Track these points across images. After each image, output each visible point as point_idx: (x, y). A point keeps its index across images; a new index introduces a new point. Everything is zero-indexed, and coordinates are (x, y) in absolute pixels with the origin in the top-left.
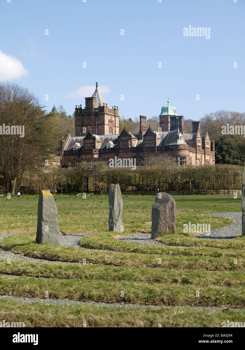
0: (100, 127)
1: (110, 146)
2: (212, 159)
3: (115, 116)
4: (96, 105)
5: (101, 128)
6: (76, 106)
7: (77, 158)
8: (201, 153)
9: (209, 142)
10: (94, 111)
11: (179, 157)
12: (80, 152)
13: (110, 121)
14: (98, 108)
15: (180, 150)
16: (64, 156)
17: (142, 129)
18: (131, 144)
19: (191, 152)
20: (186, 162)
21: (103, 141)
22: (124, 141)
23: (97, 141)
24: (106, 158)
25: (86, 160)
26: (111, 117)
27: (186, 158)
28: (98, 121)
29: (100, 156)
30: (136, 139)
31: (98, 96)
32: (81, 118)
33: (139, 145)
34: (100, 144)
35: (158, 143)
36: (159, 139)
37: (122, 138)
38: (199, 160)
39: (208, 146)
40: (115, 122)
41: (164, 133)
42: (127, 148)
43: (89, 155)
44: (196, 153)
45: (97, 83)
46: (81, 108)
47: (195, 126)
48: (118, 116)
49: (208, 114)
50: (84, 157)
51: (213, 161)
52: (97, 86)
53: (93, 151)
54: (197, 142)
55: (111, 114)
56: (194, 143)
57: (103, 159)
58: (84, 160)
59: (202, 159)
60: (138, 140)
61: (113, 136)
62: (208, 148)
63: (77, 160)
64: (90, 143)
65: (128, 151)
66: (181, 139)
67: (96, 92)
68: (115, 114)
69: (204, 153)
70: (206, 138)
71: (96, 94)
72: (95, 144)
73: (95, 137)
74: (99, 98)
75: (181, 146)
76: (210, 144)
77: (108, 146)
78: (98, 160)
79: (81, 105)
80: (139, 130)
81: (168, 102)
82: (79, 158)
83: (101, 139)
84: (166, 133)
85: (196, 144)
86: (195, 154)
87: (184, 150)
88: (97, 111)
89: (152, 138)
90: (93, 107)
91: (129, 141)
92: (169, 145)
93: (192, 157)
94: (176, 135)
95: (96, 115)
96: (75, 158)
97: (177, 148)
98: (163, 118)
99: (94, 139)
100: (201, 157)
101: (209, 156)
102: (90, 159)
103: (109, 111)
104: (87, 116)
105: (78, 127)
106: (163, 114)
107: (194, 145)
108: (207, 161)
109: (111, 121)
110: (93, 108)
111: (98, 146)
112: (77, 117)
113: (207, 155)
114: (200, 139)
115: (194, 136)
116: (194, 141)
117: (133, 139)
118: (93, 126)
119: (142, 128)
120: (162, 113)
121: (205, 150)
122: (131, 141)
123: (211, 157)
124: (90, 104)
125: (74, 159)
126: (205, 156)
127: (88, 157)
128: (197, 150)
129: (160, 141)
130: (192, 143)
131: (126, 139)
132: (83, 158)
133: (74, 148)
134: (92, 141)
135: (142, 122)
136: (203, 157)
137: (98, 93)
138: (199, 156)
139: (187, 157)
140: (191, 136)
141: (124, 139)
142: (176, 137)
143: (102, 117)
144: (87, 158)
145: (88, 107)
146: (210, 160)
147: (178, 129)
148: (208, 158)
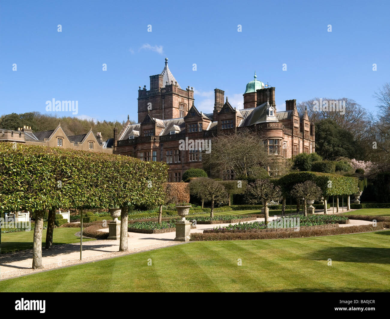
0: (167, 110)
1: (174, 132)
2: (312, 145)
3: (189, 99)
4: (162, 84)
5: (168, 112)
6: (140, 88)
7: (133, 149)
8: (298, 136)
9: (309, 123)
10: (160, 91)
11: (269, 140)
12: (137, 141)
13: (181, 104)
14: (165, 87)
15: (271, 129)
16: (118, 148)
17: (218, 107)
18: (202, 127)
19: (285, 135)
20: (279, 148)
21: (167, 127)
22: (192, 123)
23: (159, 126)
24: (168, 147)
25: (143, 150)
26: (183, 99)
27: (279, 142)
28: (165, 103)
29: (161, 145)
30: (209, 120)
31: (167, 74)
32: (146, 101)
33: (213, 127)
34: (164, 130)
35: (239, 123)
36: (241, 118)
37: (189, 119)
38: (296, 146)
39: (307, 128)
40: (189, 106)
41: (247, 110)
42: (196, 133)
43: (146, 145)
44: (292, 137)
45: (166, 60)
46: (145, 89)
47: (289, 106)
48: (193, 98)
49: (300, 103)
50: (140, 147)
51: (312, 148)
52: (166, 63)
53: (152, 138)
54: (294, 121)
55: (183, 95)
56: (289, 123)
57: (164, 149)
58: (140, 151)
59: (300, 145)
60: (212, 122)
61: (181, 119)
62: (307, 131)
63: (133, 152)
64: (149, 128)
65: (196, 136)
66: (271, 114)
67: (165, 70)
68: (189, 96)
69: (302, 138)
70: (305, 117)
71: (164, 72)
72: (155, 130)
73: (155, 121)
74: (168, 77)
75: (271, 125)
76: (309, 127)
77: (172, 132)
78: (158, 150)
79: (145, 86)
80: (213, 109)
81: (255, 77)
82: (135, 149)
83: (166, 124)
84: (250, 111)
85: (293, 124)
86: (290, 138)
87: (276, 130)
88: (164, 91)
89: (229, 116)
90: (159, 86)
91: (198, 122)
92: (254, 125)
93: (286, 141)
94: (265, 110)
95: (163, 96)
96: (130, 149)
97: (265, 128)
98: (248, 97)
99: (154, 123)
100: (299, 142)
101: (309, 141)
102: (148, 150)
103: (179, 92)
104: (151, 98)
105: (142, 113)
106: (248, 92)
107: (290, 126)
108: (306, 148)
109: (183, 105)
110: (159, 88)
111: (160, 132)
112: (141, 101)
113: (306, 140)
114: (298, 119)
115: (290, 114)
116: (289, 121)
117: (204, 120)
118: (158, 110)
119: (218, 105)
120: (246, 91)
121: (303, 134)
122: (202, 123)
123: (310, 143)
124: (155, 83)
125: (129, 151)
126: (303, 141)
127: (145, 147)
128: (294, 132)
129: (242, 120)
130: (287, 123)
131: (194, 121)
132: (139, 149)
133: (131, 137)
134: (151, 126)
135: (217, 98)
136: (301, 142)
137: (167, 71)
138: (296, 141)
139: (281, 140)
140: (285, 114)
141: (191, 121)
142: (264, 113)
143: (170, 98)
144: (144, 149)
145: (152, 88)
146: (309, 147)
147: (267, 102)
148: (306, 144)
